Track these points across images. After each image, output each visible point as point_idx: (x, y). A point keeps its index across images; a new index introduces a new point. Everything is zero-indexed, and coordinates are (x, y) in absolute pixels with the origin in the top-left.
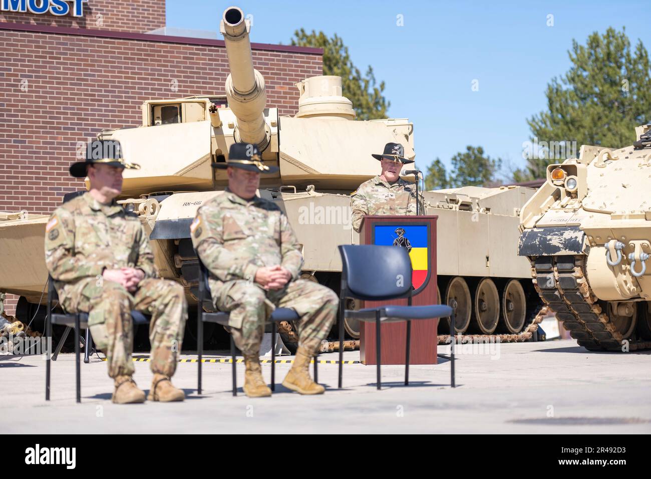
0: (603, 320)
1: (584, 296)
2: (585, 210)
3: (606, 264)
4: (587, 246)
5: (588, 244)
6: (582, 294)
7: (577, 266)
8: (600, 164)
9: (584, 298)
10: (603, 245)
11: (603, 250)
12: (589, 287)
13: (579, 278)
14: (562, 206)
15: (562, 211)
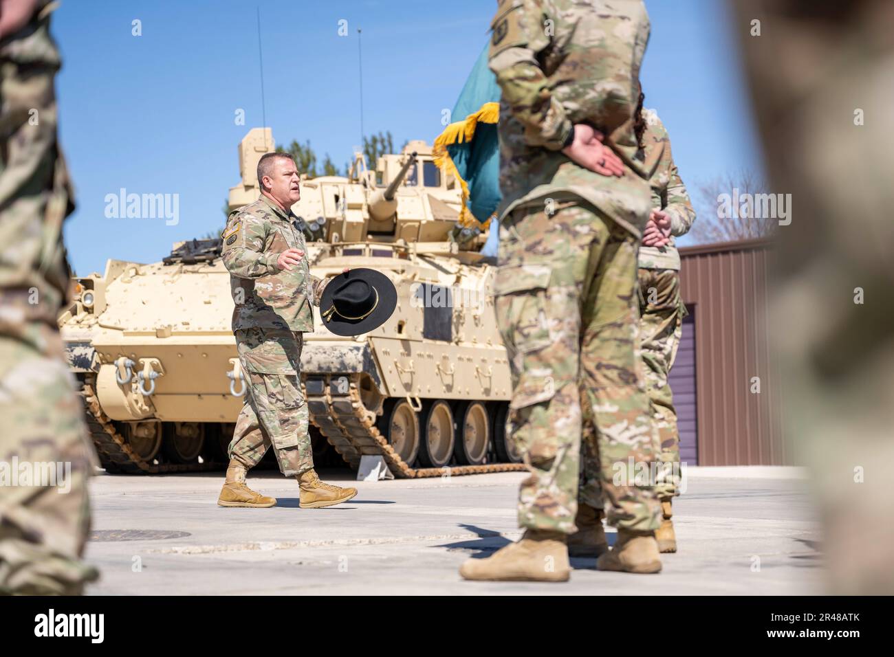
0: (117, 441)
1: (95, 416)
2: (101, 326)
3: (116, 382)
4: (97, 364)
5: (99, 361)
6: (92, 414)
7: (87, 384)
8: (126, 280)
9: (95, 418)
10: (112, 363)
11: (112, 368)
12: (100, 406)
13: (89, 396)
14: (78, 322)
15: (77, 327)
